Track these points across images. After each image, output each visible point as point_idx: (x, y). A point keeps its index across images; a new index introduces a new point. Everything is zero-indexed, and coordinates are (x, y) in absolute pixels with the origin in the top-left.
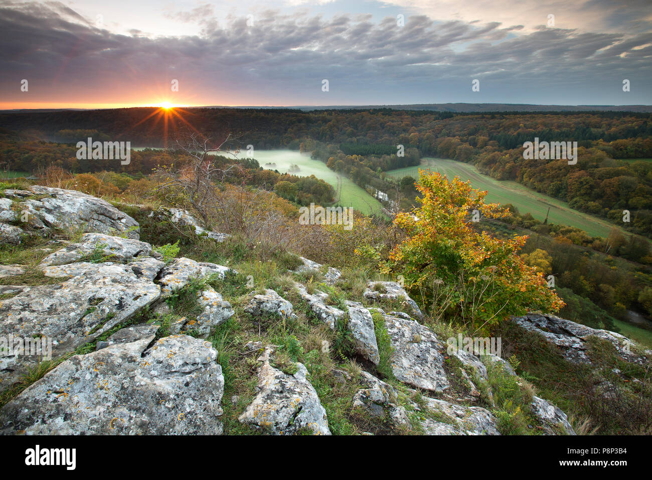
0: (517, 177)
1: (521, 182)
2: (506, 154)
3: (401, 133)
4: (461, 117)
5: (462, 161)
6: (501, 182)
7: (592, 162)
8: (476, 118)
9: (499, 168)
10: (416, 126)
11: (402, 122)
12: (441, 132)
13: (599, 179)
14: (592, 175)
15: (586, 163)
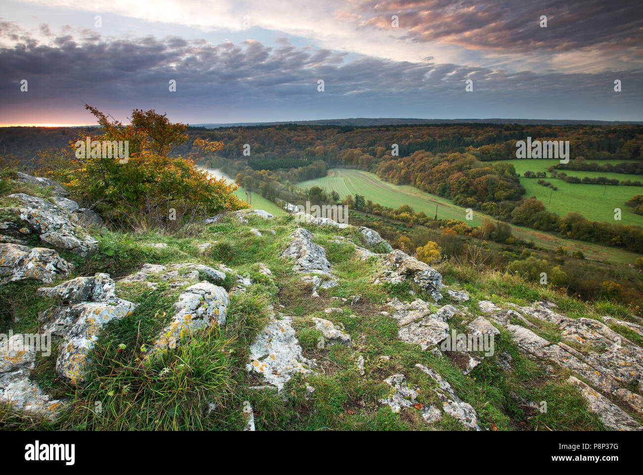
0: (411, 181)
1: (415, 185)
2: (401, 161)
3: (308, 147)
4: (361, 130)
5: (365, 170)
6: (399, 186)
7: (466, 165)
8: (374, 131)
9: (396, 174)
10: (320, 140)
11: (308, 136)
12: (344, 144)
13: (472, 178)
14: (467, 175)
15: (462, 166)
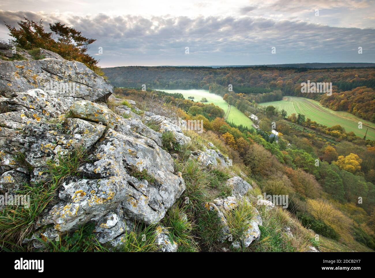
0: (349, 109)
1: (351, 112)
2: (342, 94)
3: (272, 81)
4: (313, 71)
5: (311, 98)
6: (336, 112)
8: (324, 72)
9: (336, 103)
10: (282, 77)
11: (273, 74)
12: (298, 80)
